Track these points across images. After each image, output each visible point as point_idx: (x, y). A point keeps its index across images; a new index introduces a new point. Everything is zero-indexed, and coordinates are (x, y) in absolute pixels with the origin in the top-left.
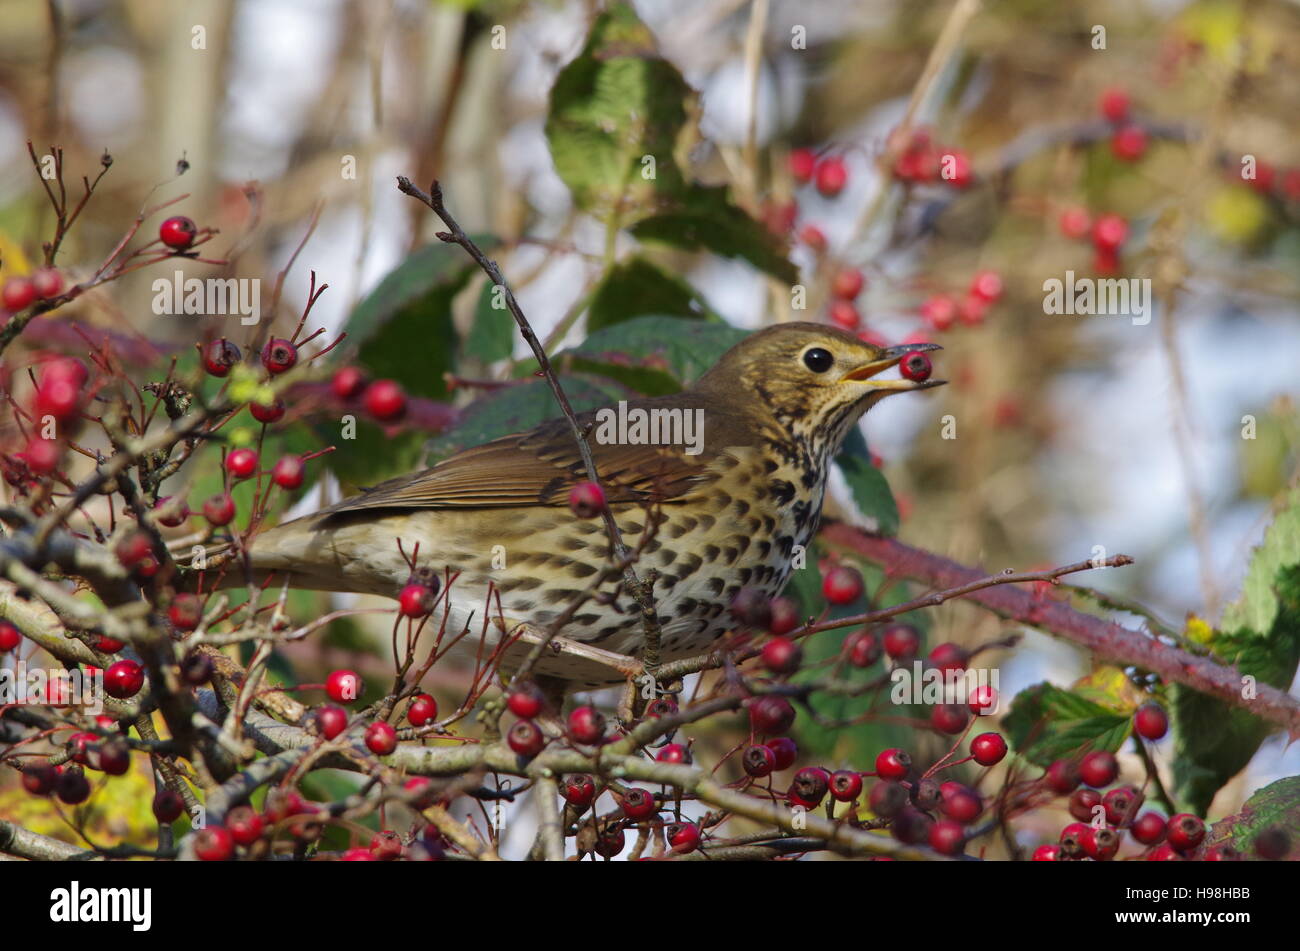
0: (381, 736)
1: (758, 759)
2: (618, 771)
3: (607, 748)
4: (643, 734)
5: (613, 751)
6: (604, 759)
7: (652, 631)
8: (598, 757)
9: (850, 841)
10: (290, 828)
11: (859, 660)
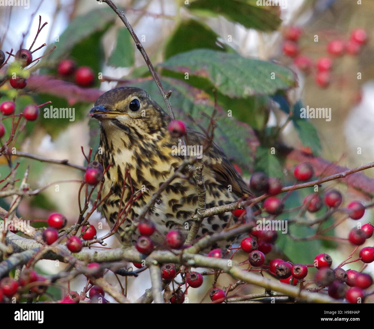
0: (74, 243)
1: (257, 258)
2: (191, 262)
3: (186, 251)
4: (203, 244)
5: (188, 252)
6: (184, 256)
7: (202, 193)
8: (181, 255)
9: (306, 297)
10: (32, 288)
11: (312, 209)
